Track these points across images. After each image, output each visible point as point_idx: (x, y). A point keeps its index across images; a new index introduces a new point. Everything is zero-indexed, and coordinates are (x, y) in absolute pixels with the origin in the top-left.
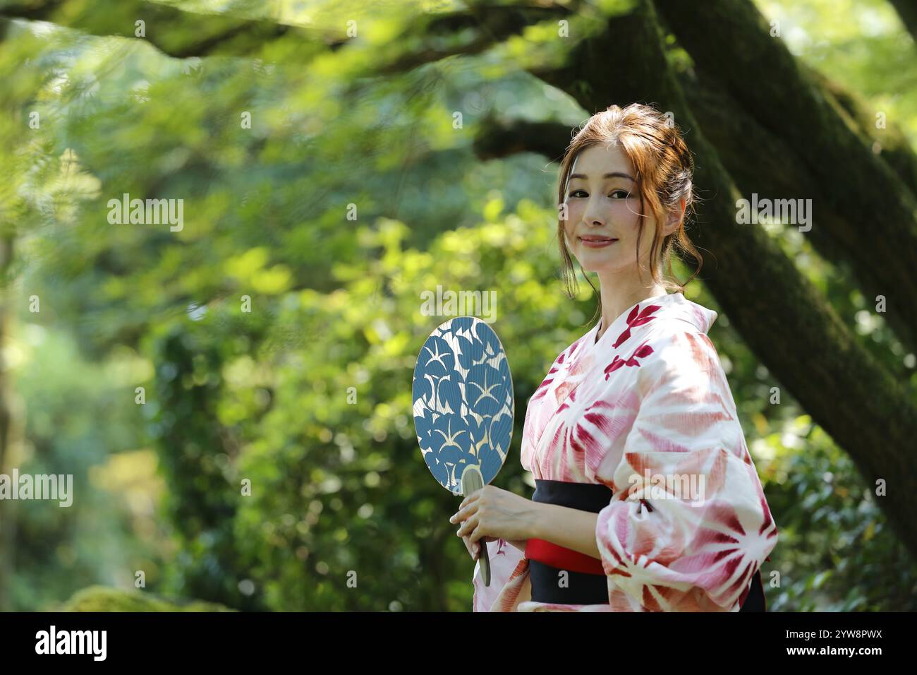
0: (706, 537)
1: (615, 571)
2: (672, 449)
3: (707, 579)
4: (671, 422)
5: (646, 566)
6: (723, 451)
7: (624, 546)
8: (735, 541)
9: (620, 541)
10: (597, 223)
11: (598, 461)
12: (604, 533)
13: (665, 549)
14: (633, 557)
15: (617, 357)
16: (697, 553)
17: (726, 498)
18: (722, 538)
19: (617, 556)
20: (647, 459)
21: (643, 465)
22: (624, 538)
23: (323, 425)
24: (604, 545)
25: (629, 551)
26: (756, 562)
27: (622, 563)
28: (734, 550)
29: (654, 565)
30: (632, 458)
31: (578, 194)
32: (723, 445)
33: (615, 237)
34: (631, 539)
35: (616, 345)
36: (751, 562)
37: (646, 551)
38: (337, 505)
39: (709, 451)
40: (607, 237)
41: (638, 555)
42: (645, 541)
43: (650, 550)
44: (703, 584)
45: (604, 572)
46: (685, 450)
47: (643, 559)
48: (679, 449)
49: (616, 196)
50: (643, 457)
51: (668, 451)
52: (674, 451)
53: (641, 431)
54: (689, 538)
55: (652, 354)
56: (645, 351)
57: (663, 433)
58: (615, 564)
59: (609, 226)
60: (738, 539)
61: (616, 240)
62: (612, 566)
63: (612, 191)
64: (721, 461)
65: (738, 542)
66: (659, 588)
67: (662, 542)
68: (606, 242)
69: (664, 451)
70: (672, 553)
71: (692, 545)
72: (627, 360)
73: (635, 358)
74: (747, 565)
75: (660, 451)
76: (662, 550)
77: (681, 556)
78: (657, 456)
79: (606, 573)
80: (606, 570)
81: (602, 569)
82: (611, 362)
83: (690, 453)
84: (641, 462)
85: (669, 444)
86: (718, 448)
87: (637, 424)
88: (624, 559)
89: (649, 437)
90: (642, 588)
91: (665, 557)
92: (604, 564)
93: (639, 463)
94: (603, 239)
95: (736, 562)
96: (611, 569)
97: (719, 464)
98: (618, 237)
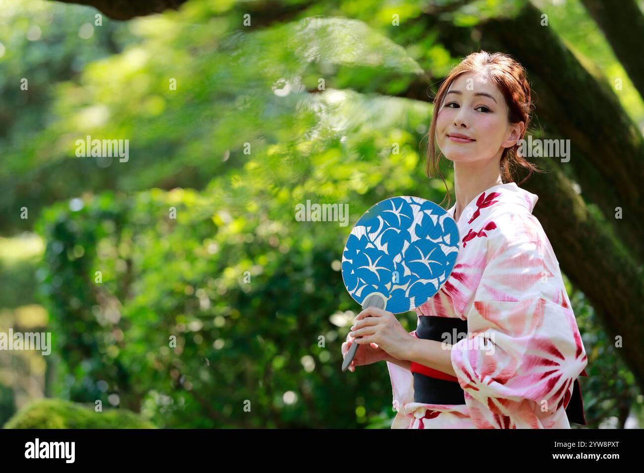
0: (532, 362)
1: (468, 386)
2: (506, 299)
3: (532, 393)
4: (506, 280)
5: (489, 384)
6: (542, 300)
7: (474, 368)
8: (557, 364)
9: (471, 365)
10: (464, 125)
11: (463, 307)
12: (459, 359)
13: (503, 370)
14: (480, 377)
15: (471, 230)
16: (527, 374)
17: (544, 333)
18: (547, 362)
19: (469, 376)
20: (489, 306)
21: (486, 310)
22: (475, 362)
23: (188, 283)
24: (459, 368)
25: (478, 373)
26: (572, 379)
27: (472, 381)
28: (556, 371)
29: (495, 383)
30: (478, 305)
31: (452, 106)
32: (542, 295)
33: (473, 138)
34: (479, 363)
35: (470, 222)
36: (568, 379)
37: (490, 372)
38: (199, 340)
39: (532, 300)
40: (468, 137)
41: (484, 375)
42: (489, 365)
43: (493, 371)
44: (530, 396)
45: (460, 387)
46: (516, 301)
47: (488, 379)
48: (512, 300)
49: (480, 110)
50: (485, 305)
51: (504, 301)
52: (508, 301)
53: (485, 286)
54: (520, 363)
55: (496, 229)
56: (491, 226)
57: (500, 288)
58: (468, 381)
59: (471, 130)
60: (559, 363)
61: (474, 140)
62: (466, 383)
63: (477, 106)
64: (540, 307)
65: (559, 365)
66: (499, 399)
67: (502, 366)
68: (467, 140)
69: (501, 301)
70: (509, 373)
71: (522, 367)
72: (478, 232)
73: (484, 231)
74: (564, 381)
75: (498, 301)
76: (502, 371)
77: (514, 376)
78: (496, 304)
79: (462, 388)
80: (462, 386)
81: (458, 385)
82: (467, 234)
83: (520, 302)
84: (484, 308)
85: (505, 296)
86: (538, 298)
87: (483, 281)
88: (473, 378)
89: (491, 290)
90: (487, 399)
91: (503, 377)
92: (459, 381)
93: (483, 309)
94: (465, 138)
95: (556, 379)
96: (465, 385)
97: (539, 309)
98: (476, 138)
